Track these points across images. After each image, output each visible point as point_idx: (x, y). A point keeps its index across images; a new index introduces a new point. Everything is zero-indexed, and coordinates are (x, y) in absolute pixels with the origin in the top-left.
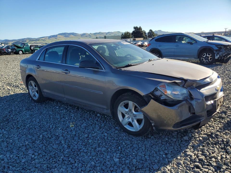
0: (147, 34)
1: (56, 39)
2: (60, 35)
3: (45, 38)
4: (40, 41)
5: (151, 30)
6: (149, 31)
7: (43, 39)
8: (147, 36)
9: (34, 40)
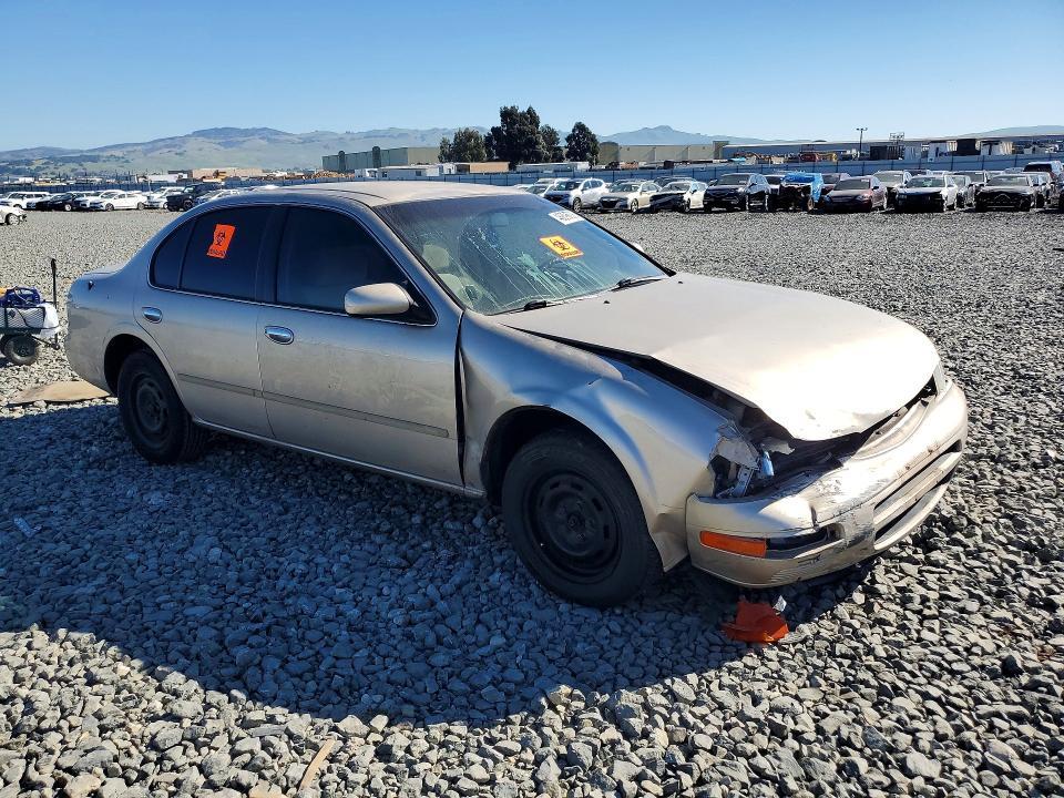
0: (563, 144)
1: (180, 154)
2: (200, 139)
3: (130, 149)
4: (100, 163)
5: (580, 127)
6: (574, 131)
7: (118, 153)
8: (565, 151)
9: (71, 160)
